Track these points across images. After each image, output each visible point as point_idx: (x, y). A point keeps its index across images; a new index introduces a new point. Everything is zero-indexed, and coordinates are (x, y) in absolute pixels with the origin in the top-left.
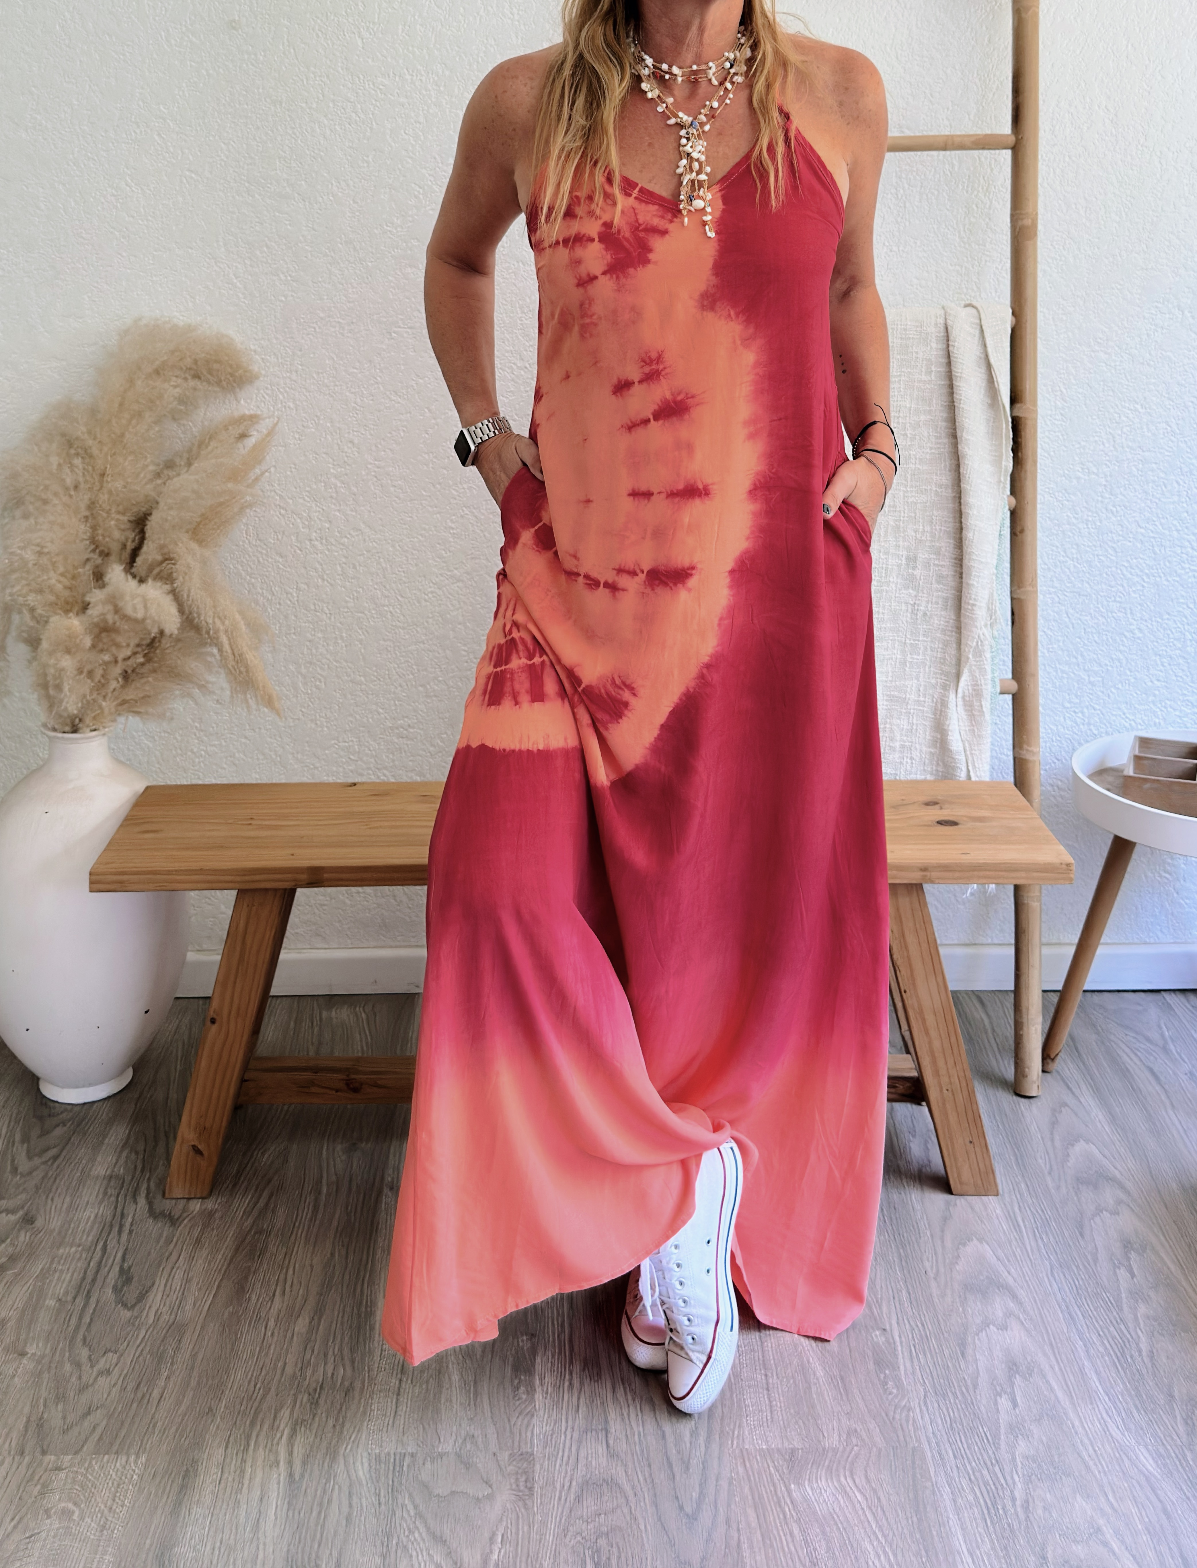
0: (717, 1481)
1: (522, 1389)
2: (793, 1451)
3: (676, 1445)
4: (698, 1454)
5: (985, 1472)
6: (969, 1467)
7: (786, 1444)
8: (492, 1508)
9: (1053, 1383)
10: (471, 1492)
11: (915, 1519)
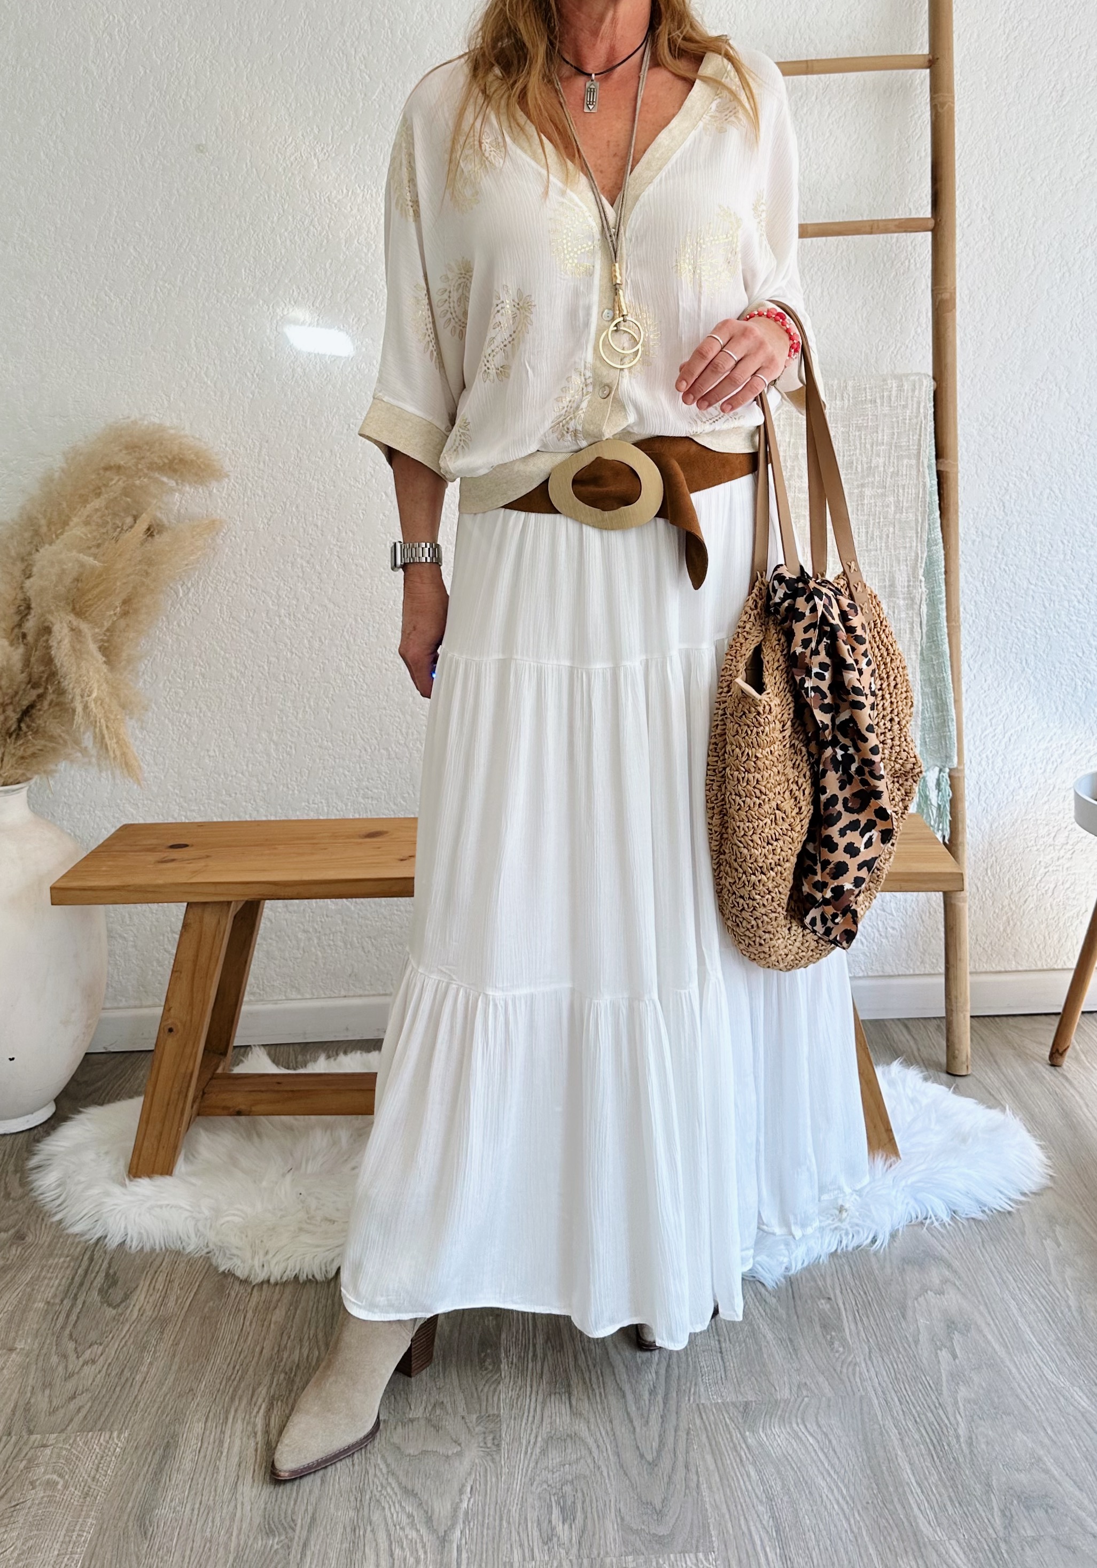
0: (676, 1431)
1: (489, 1360)
2: (747, 1404)
3: (635, 1403)
4: (657, 1409)
5: (929, 1415)
6: (914, 1411)
7: (740, 1398)
8: (461, 1463)
9: (990, 1337)
10: (441, 1450)
11: (865, 1457)
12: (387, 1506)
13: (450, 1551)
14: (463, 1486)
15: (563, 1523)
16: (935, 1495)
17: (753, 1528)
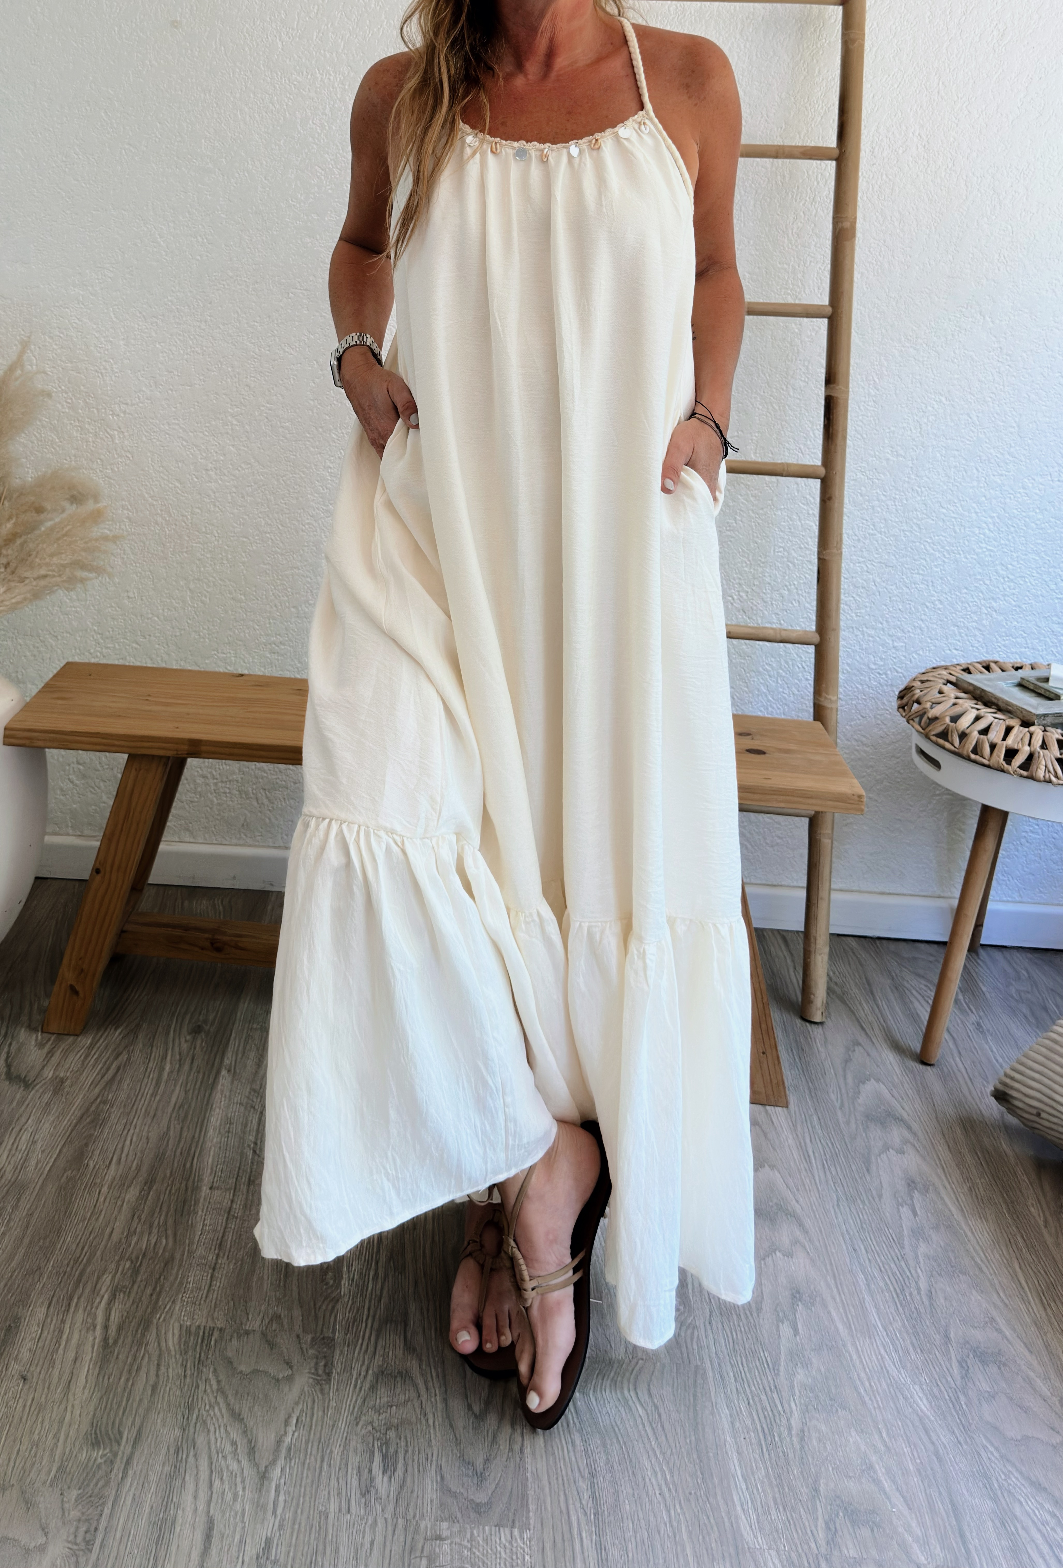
5: (761, 1400)
6: (748, 1391)
8: (290, 1390)
9: (834, 1314)
10: (272, 1371)
11: (693, 1438)
12: (212, 1429)
13: (268, 1491)
14: (289, 1416)
15: (383, 1474)
16: (759, 1493)
17: (571, 1507)
